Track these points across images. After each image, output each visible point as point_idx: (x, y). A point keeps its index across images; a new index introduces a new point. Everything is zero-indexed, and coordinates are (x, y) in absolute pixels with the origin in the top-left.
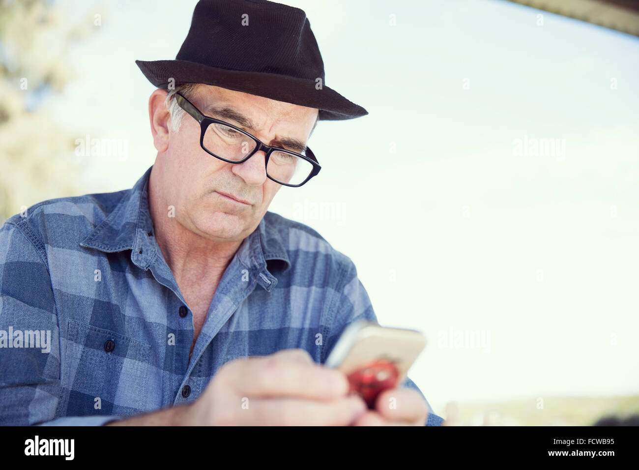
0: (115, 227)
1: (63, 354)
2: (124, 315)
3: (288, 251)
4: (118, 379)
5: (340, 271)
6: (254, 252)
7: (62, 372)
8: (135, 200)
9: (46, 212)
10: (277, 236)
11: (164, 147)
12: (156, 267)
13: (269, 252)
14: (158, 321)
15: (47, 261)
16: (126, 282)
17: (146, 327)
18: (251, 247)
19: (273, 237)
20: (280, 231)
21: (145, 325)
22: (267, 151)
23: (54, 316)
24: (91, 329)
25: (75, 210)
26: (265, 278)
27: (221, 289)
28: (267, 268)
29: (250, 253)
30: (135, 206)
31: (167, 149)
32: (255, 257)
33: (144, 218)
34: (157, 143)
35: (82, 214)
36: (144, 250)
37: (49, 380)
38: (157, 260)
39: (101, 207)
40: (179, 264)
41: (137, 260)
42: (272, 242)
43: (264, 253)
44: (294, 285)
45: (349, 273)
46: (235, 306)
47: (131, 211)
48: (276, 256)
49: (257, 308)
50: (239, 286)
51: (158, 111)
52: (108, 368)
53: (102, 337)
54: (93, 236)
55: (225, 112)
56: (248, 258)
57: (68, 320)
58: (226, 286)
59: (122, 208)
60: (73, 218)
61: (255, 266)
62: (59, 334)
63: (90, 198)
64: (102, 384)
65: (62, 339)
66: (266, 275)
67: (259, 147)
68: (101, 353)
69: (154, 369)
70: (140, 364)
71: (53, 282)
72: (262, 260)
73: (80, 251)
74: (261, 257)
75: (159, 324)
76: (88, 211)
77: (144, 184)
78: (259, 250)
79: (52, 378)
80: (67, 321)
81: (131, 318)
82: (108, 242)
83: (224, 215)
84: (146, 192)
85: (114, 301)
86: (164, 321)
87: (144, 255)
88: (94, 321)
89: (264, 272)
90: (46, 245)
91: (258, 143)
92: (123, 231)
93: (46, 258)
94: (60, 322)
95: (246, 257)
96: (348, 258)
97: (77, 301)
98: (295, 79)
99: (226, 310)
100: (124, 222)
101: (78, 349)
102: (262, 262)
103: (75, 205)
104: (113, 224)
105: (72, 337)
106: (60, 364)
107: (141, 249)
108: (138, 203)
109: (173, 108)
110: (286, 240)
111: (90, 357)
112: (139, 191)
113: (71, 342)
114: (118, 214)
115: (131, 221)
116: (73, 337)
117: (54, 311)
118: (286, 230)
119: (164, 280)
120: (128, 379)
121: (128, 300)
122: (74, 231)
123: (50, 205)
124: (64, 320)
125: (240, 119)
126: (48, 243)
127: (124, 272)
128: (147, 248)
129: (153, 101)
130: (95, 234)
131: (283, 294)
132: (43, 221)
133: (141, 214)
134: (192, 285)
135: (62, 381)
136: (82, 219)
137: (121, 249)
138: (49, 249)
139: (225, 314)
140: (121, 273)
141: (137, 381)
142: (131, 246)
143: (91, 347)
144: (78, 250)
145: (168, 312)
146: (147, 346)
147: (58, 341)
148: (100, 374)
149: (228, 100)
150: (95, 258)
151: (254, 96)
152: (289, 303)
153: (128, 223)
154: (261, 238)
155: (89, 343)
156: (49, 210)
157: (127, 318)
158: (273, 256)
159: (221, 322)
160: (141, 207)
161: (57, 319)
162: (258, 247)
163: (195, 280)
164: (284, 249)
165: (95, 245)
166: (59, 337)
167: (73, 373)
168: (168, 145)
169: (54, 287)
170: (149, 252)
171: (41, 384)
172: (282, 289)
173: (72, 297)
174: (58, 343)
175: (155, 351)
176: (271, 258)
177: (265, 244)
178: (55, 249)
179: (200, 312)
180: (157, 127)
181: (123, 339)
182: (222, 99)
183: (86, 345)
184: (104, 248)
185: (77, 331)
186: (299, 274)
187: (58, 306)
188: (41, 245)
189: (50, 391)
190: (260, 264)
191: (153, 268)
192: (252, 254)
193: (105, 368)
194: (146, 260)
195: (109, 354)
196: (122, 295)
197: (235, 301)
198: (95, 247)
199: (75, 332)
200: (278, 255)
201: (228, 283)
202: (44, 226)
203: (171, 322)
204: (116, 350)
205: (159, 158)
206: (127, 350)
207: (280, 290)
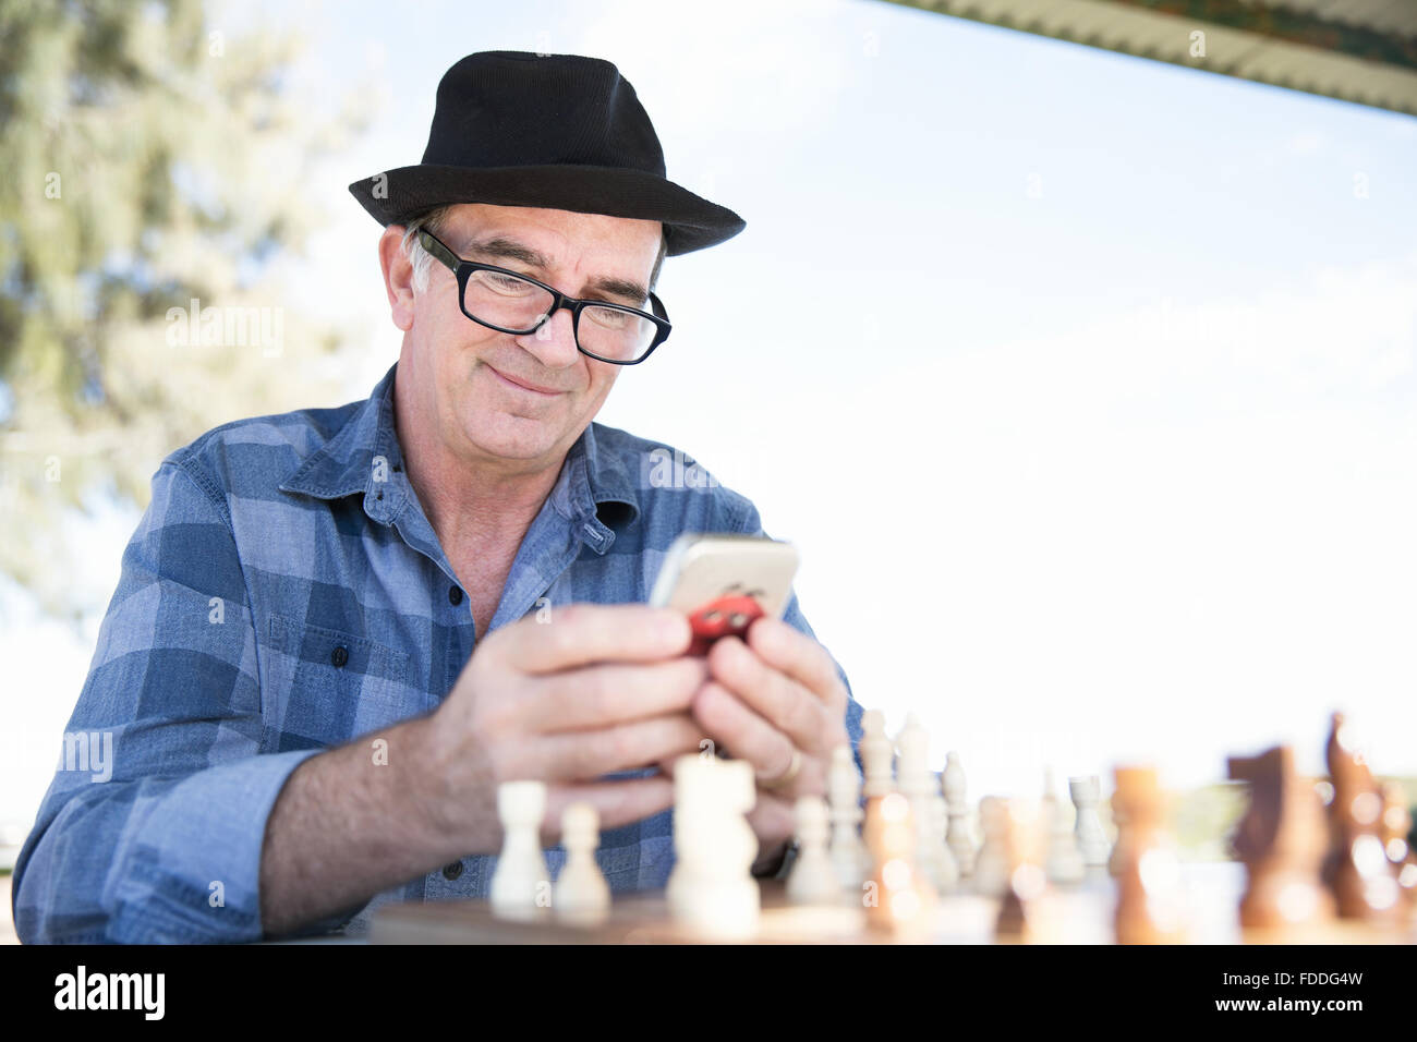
0: (338, 460)
1: (263, 671)
2: (362, 607)
3: (638, 492)
4: (354, 710)
5: (730, 522)
6: (577, 492)
7: (264, 700)
8: (371, 416)
9: (227, 442)
10: (619, 467)
11: (408, 322)
12: (406, 522)
13: (603, 490)
14: (417, 612)
15: (230, 522)
16: (362, 552)
17: (399, 623)
18: (571, 484)
19: (611, 467)
20: (625, 459)
21: (398, 622)
22: (575, 308)
23: (245, 610)
24: (309, 630)
25: (275, 437)
26: (592, 531)
27: (521, 557)
28: (597, 515)
29: (571, 493)
30: (372, 423)
31: (412, 324)
32: (579, 499)
33: (387, 442)
34: (397, 316)
35: (287, 442)
36: (385, 494)
37: (239, 712)
38: (407, 511)
39: (321, 430)
40: (449, 522)
41: (374, 510)
42: (609, 474)
43: (593, 492)
44: (650, 547)
45: (745, 525)
46: (544, 582)
47: (363, 433)
48: (614, 496)
49: (586, 588)
50: (551, 549)
51: (395, 263)
52: (340, 693)
53: (328, 642)
54: (301, 473)
55: (495, 247)
56: (567, 503)
57: (269, 615)
58: (530, 550)
59: (352, 431)
60: (273, 450)
61: (578, 514)
62: (256, 638)
63: (300, 416)
64: (331, 720)
65: (260, 646)
66: (595, 526)
67: (560, 302)
68: (327, 669)
69: (416, 692)
70: (391, 683)
71: (241, 554)
72: (590, 503)
73: (285, 502)
74: (588, 499)
75: (419, 617)
76: (298, 438)
77: (387, 387)
78: (585, 486)
79: (246, 709)
80: (268, 618)
81: (374, 611)
82: (324, 483)
83: (513, 419)
84: (389, 401)
85: (345, 583)
86: (427, 613)
87: (385, 503)
88: (313, 617)
89: (590, 522)
90: (227, 494)
91: (557, 295)
92: (350, 465)
93: (229, 516)
94: (256, 619)
95: (563, 502)
96: (746, 499)
97: (281, 585)
98: (602, 169)
99: (530, 589)
100: (353, 450)
101: (290, 664)
102: (588, 506)
103: (276, 429)
104: (336, 455)
105: (277, 644)
106: (260, 688)
107: (381, 492)
108: (376, 418)
109: (414, 253)
110: (635, 473)
111: (309, 677)
112: (379, 399)
113: (276, 652)
114: (345, 440)
115: (364, 448)
116: (279, 644)
117: (245, 602)
118: (636, 456)
119: (420, 542)
120: (371, 709)
121: (368, 582)
122: (274, 469)
123: (234, 430)
124: (264, 616)
125: (522, 254)
126: (230, 491)
127: (359, 535)
128: (391, 490)
129: (386, 248)
130: (304, 470)
131: (632, 563)
132: (223, 458)
133: (380, 436)
134: (474, 559)
135: (264, 714)
136: (288, 449)
137: (348, 493)
138: (232, 500)
139: (528, 596)
140: (356, 538)
141: (388, 713)
142: (364, 486)
143: (309, 661)
144: (280, 501)
145: (433, 598)
146: (402, 654)
147: (253, 649)
148: (326, 703)
149: (497, 225)
150: (311, 514)
151: (540, 209)
152: (642, 579)
153: (359, 451)
154: (587, 468)
155: (306, 653)
156: (232, 438)
157: (367, 612)
158: (608, 496)
159: (520, 609)
160: (381, 424)
161: (251, 613)
162: (582, 483)
163: (479, 550)
164: (630, 487)
165: (303, 488)
166: (256, 643)
167: (284, 705)
168: (413, 317)
169: (243, 563)
170: (394, 498)
171: (226, 719)
172: (630, 556)
173: (275, 577)
174: (253, 654)
175: (416, 664)
176: (604, 500)
177: (596, 478)
178: (244, 500)
179: (488, 602)
180: (396, 290)
181: (360, 643)
182: (489, 225)
183: (302, 657)
184: (320, 493)
185: (287, 634)
186: (658, 529)
187: (251, 593)
188: (218, 495)
189: (242, 731)
190: (586, 511)
191: (402, 523)
192: (574, 494)
193: (335, 693)
194: (389, 509)
195: (340, 670)
196: (358, 573)
197: (546, 574)
198: (303, 491)
199: (282, 635)
200: (617, 495)
201: (534, 546)
202: (224, 464)
203: (439, 615)
204: (350, 662)
205: (408, 344)
206: (367, 661)
207: (625, 557)
